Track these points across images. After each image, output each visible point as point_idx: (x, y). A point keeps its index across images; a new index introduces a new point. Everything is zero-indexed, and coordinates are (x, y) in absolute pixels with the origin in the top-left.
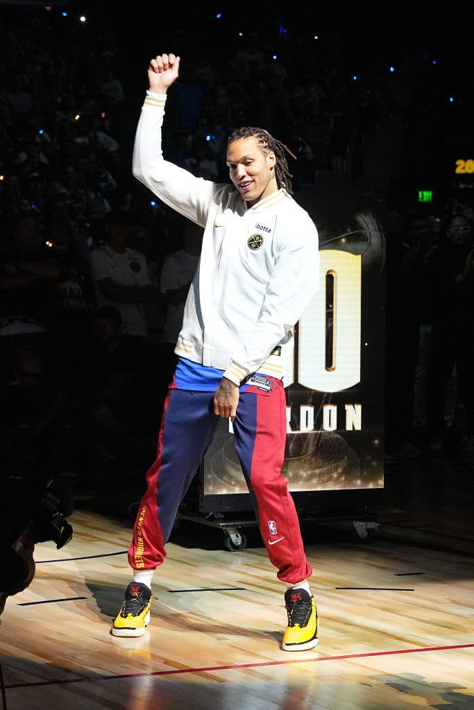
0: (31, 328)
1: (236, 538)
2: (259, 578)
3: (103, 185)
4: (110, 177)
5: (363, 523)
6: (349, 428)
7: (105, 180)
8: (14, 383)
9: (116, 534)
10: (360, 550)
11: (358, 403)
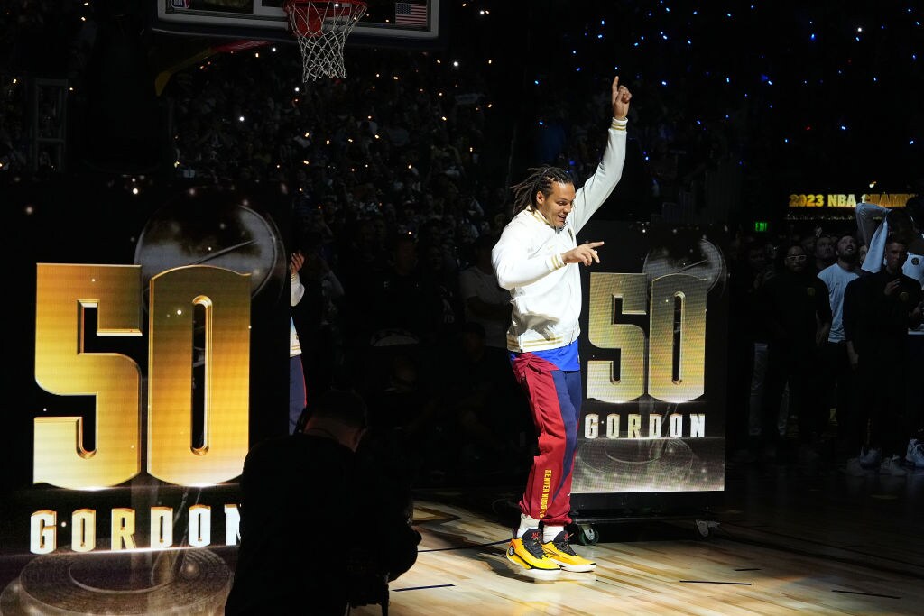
0: (406, 340)
1: (589, 534)
2: (610, 570)
3: (472, 212)
4: (478, 205)
5: (705, 523)
6: (693, 435)
7: (474, 208)
8: (390, 389)
9: (480, 527)
10: (701, 546)
11: (701, 413)
